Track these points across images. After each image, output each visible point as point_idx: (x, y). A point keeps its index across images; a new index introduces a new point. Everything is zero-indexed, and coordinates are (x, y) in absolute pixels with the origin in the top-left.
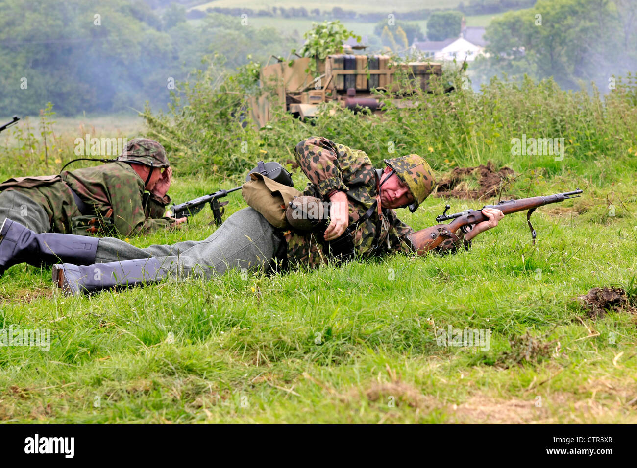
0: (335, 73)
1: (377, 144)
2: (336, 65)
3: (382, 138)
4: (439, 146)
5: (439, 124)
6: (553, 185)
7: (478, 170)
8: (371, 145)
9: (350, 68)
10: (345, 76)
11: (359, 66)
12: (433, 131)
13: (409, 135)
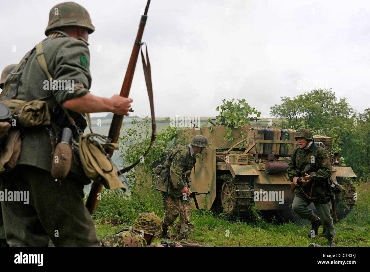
0: (258, 141)
1: (127, 210)
2: (259, 136)
3: (130, 206)
4: (158, 211)
5: (158, 200)
6: (213, 234)
7: (176, 225)
8: (124, 210)
9: (269, 139)
10: (264, 144)
11: (275, 137)
12: (155, 204)
13: (143, 205)
